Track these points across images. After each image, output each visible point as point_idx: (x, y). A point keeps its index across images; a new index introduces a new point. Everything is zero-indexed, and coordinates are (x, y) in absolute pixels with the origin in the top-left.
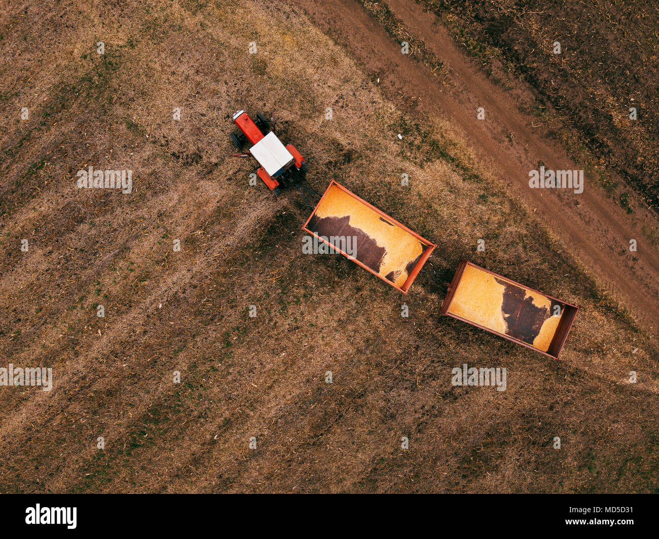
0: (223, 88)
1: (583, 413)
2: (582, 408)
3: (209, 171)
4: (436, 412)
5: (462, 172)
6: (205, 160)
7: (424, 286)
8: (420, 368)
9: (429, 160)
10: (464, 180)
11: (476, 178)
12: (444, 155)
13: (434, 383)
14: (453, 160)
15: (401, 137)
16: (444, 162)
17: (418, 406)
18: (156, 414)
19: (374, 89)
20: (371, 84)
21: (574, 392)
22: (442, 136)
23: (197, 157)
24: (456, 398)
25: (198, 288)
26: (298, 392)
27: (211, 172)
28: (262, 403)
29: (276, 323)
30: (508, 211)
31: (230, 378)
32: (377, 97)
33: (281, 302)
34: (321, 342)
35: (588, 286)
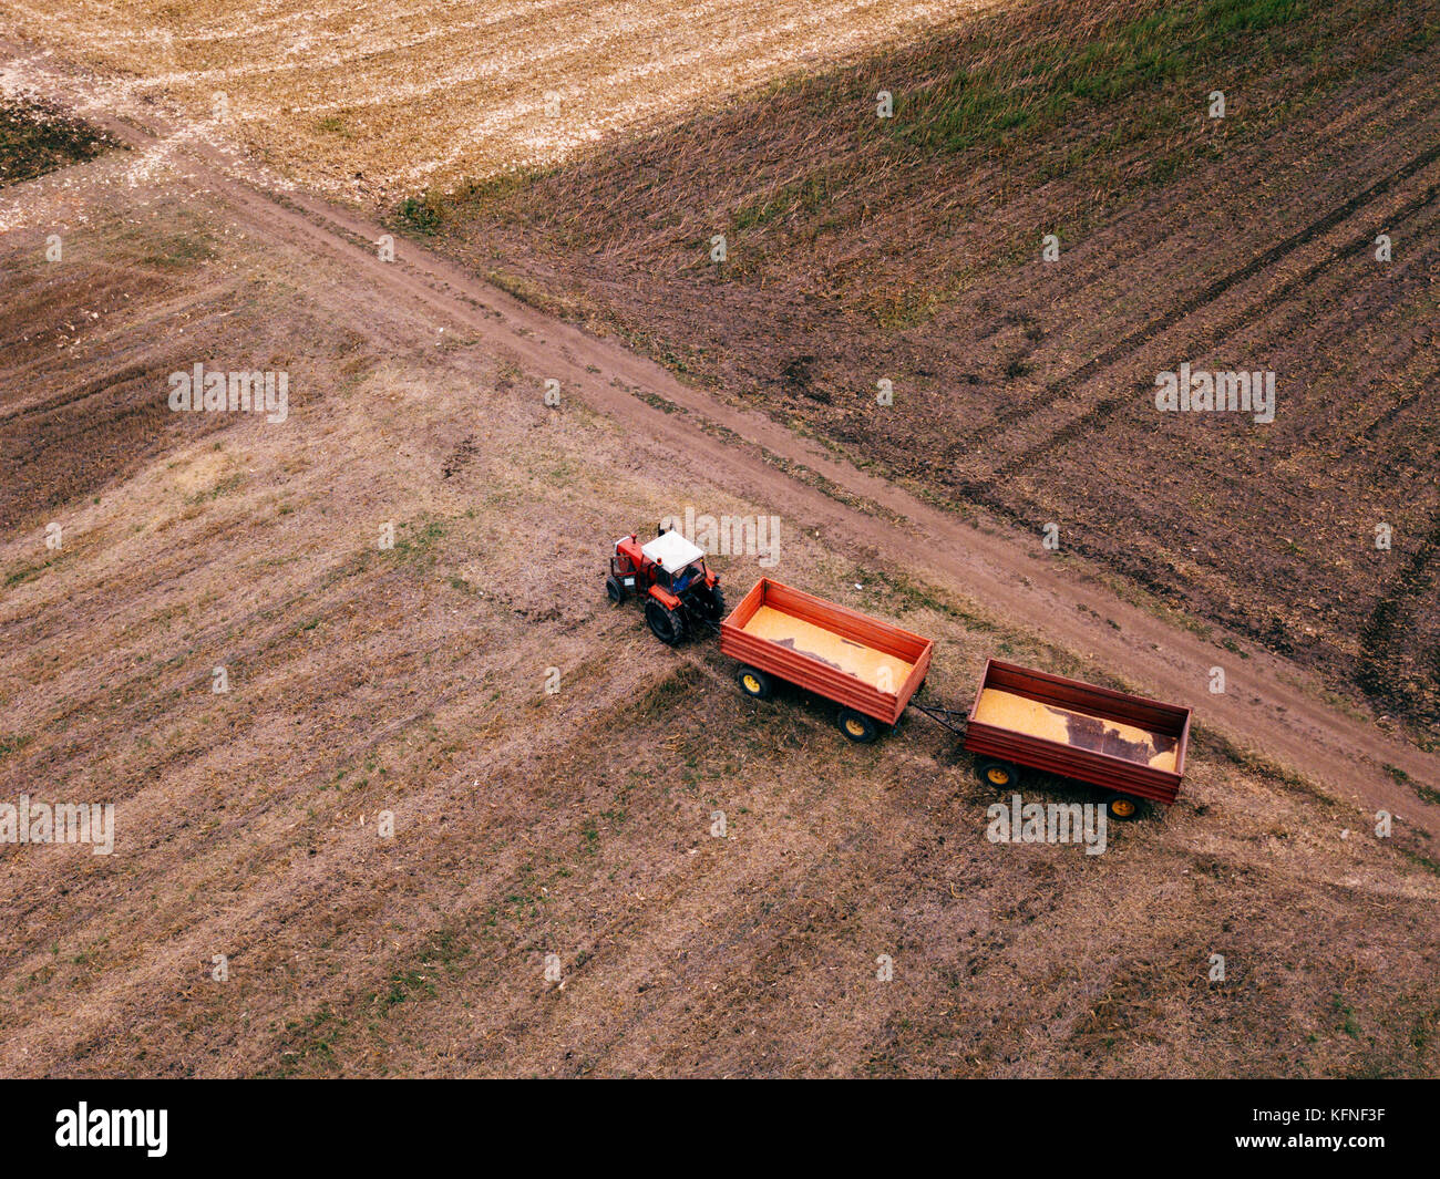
0: (596, 550)
1: (1292, 934)
2: (1286, 925)
3: (572, 628)
4: (1001, 941)
5: (963, 620)
6: (566, 616)
7: (934, 757)
8: (951, 871)
9: (906, 609)
10: (968, 630)
11: (987, 627)
12: (927, 603)
13: (984, 893)
14: (945, 608)
15: (860, 587)
16: (932, 611)
17: (963, 929)
18: (447, 945)
19: (813, 543)
20: (807, 538)
21: (1258, 899)
22: (921, 582)
23: (555, 614)
24: (1032, 918)
25: (544, 760)
26: (725, 908)
27: (574, 628)
28: (656, 927)
29: (678, 806)
30: (1048, 661)
31: (594, 887)
32: (819, 550)
33: (687, 778)
34: (762, 834)
35: (1217, 745)
